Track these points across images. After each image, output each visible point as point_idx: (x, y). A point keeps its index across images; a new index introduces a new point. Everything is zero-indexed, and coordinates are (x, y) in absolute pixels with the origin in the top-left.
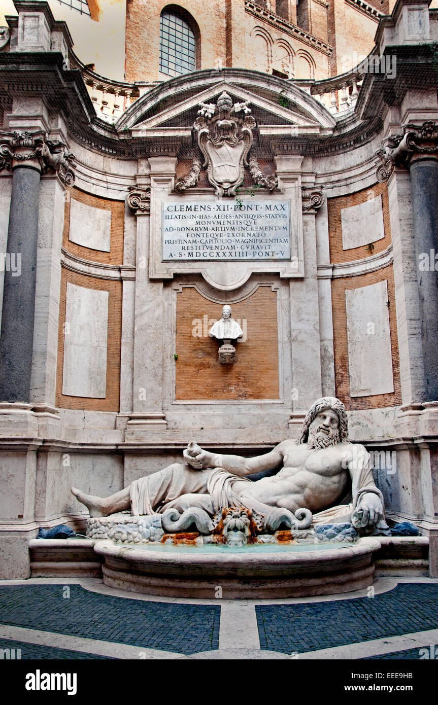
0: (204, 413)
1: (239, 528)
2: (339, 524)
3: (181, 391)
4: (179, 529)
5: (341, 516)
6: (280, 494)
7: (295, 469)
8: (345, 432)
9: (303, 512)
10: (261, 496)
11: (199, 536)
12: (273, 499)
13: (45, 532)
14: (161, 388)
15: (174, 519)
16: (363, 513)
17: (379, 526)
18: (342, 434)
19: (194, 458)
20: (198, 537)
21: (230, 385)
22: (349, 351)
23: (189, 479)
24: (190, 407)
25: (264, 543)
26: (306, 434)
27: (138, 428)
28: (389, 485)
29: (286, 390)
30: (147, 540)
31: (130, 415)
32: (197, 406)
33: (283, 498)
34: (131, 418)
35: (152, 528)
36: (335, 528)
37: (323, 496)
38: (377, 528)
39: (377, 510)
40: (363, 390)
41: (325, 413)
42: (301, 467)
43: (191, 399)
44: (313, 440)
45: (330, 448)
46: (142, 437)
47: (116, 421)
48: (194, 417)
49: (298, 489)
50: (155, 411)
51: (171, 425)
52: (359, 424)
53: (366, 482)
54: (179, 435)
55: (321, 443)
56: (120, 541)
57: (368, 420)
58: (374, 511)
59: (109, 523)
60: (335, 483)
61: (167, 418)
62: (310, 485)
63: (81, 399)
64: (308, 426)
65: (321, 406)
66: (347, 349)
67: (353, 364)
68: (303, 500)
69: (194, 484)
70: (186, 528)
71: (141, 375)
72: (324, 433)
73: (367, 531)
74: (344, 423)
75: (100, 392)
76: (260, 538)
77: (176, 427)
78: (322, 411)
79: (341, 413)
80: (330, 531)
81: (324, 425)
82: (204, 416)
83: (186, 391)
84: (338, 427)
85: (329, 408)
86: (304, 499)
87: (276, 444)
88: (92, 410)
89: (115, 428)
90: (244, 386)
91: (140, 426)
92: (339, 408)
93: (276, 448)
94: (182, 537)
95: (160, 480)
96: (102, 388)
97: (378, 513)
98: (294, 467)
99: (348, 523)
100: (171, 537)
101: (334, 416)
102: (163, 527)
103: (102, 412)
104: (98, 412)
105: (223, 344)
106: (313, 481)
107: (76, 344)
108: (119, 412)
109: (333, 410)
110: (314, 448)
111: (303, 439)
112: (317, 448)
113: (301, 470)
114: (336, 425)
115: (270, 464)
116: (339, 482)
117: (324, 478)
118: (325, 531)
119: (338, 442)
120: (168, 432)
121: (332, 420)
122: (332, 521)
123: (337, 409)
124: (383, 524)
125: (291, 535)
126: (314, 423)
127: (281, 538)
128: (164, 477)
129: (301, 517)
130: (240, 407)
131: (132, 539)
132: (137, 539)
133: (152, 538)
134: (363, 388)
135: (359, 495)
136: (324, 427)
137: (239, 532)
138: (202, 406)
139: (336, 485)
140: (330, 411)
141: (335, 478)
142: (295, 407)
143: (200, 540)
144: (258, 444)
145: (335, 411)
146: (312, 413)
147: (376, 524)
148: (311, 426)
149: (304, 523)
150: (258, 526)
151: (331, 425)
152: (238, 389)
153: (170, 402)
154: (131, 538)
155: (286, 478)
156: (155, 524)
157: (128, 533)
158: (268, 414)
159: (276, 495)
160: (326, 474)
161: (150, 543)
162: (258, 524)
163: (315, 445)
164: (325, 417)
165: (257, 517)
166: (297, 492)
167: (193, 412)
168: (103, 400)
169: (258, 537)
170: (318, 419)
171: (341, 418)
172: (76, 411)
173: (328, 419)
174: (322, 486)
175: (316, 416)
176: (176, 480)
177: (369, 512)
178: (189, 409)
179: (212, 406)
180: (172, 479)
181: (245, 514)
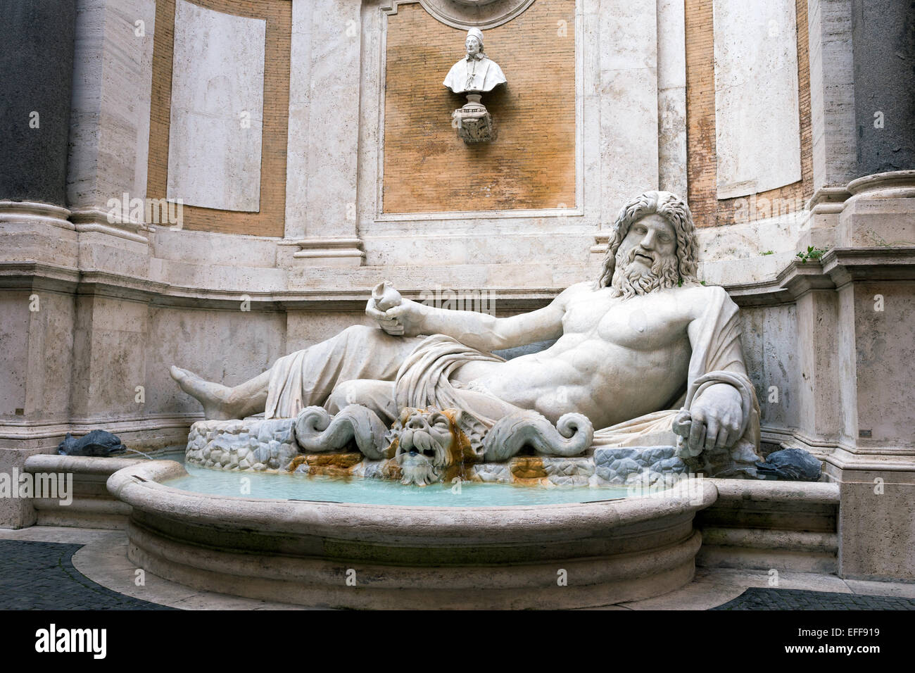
0: (432, 235)
1: (421, 449)
2: (649, 449)
3: (392, 198)
4: (324, 447)
5: (657, 431)
6: (542, 385)
7: (579, 336)
8: (690, 262)
9: (571, 420)
10: (505, 388)
11: (361, 461)
12: (528, 395)
13: (72, 442)
14: (355, 190)
15: (318, 426)
16: (689, 426)
17: (736, 456)
18: (683, 267)
19: (383, 314)
20: (358, 462)
21: (481, 182)
22: (717, 107)
23: (376, 354)
24: (409, 225)
25: (483, 481)
26: (611, 267)
27: (312, 264)
28: (784, 372)
29: (588, 189)
30: (262, 466)
31: (300, 241)
32: (421, 224)
33: (548, 392)
34: (302, 247)
35: (273, 442)
36: (640, 457)
37: (631, 390)
38: (731, 459)
39: (726, 421)
40: (743, 184)
41: (645, 223)
42: (590, 332)
43: (409, 211)
44: (620, 279)
45: (653, 295)
46: (318, 282)
47: (276, 253)
48: (414, 243)
49: (579, 375)
50: (344, 233)
51: (372, 259)
52: (732, 251)
53: (723, 362)
54: (382, 275)
55: (636, 285)
56: (218, 464)
57: (751, 243)
58: (719, 422)
59: (209, 430)
60: (658, 365)
61: (367, 247)
62: (603, 368)
63: (210, 214)
64: (615, 252)
65: (636, 207)
66: (713, 103)
67: (724, 132)
68: (589, 399)
69: (386, 363)
70: (337, 445)
71: (321, 169)
72: (643, 262)
73: (709, 466)
74: (687, 243)
75: (248, 201)
76: (478, 471)
77: (381, 262)
78: (639, 219)
79: (677, 222)
80: (628, 461)
81: (642, 247)
82: (432, 242)
83: (401, 196)
84: (675, 253)
85: (653, 211)
86: (591, 395)
87: (559, 291)
88: (232, 232)
89: (275, 266)
90: (508, 183)
91: (314, 260)
92: (673, 210)
93: (558, 299)
94: (327, 463)
95: (323, 355)
96: (253, 195)
97: (729, 427)
98: (577, 332)
99: (669, 447)
100: (309, 462)
101: (662, 226)
102: (297, 442)
103: (253, 237)
104: (245, 237)
105: (466, 102)
106: (609, 360)
107: (199, 114)
108: (283, 237)
109: (661, 215)
110: (622, 294)
111: (605, 279)
112: (626, 294)
113: (591, 337)
114: (668, 248)
115: (542, 329)
116: (668, 363)
117: (634, 353)
118: (616, 461)
119: (673, 282)
120: (364, 271)
121: (659, 237)
122: (636, 442)
123: (669, 213)
124: (749, 452)
125: (541, 468)
126: (625, 243)
127: (520, 473)
128: (333, 348)
129: (568, 432)
130: (500, 222)
131: (236, 461)
132: (245, 463)
133: (273, 461)
134: (741, 179)
135: (697, 388)
136: (641, 251)
137: (420, 457)
138: (429, 224)
139: (661, 370)
140: (655, 217)
141: (658, 356)
142: (604, 222)
143: (360, 469)
144: (525, 292)
145: (666, 216)
146: (620, 225)
147: (730, 449)
148: (619, 251)
149: (574, 443)
150: (474, 447)
151: (658, 247)
152: (497, 189)
153: (372, 216)
154: (235, 459)
155: (560, 353)
156: (280, 435)
157: (233, 452)
158: (552, 236)
159: (535, 387)
160: (638, 344)
161: (270, 470)
162: (474, 441)
163: (624, 289)
164: (645, 231)
165: (477, 429)
166: (577, 382)
167: (412, 234)
168: (254, 216)
169: (474, 470)
170: (632, 235)
171: (680, 231)
172: (199, 233)
173: (651, 233)
174: (627, 370)
175: (628, 231)
176: (353, 355)
177: (705, 423)
178: (406, 230)
179: (448, 222)
180: (345, 353)
181: (442, 421)
